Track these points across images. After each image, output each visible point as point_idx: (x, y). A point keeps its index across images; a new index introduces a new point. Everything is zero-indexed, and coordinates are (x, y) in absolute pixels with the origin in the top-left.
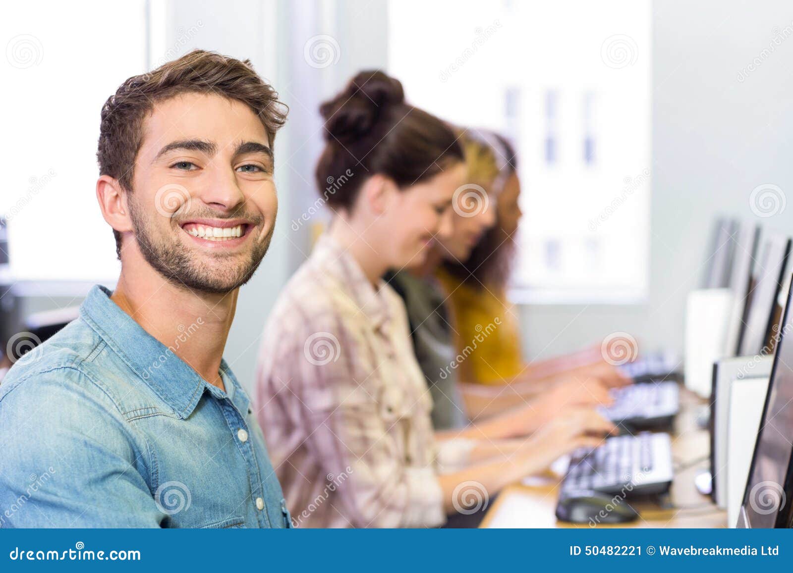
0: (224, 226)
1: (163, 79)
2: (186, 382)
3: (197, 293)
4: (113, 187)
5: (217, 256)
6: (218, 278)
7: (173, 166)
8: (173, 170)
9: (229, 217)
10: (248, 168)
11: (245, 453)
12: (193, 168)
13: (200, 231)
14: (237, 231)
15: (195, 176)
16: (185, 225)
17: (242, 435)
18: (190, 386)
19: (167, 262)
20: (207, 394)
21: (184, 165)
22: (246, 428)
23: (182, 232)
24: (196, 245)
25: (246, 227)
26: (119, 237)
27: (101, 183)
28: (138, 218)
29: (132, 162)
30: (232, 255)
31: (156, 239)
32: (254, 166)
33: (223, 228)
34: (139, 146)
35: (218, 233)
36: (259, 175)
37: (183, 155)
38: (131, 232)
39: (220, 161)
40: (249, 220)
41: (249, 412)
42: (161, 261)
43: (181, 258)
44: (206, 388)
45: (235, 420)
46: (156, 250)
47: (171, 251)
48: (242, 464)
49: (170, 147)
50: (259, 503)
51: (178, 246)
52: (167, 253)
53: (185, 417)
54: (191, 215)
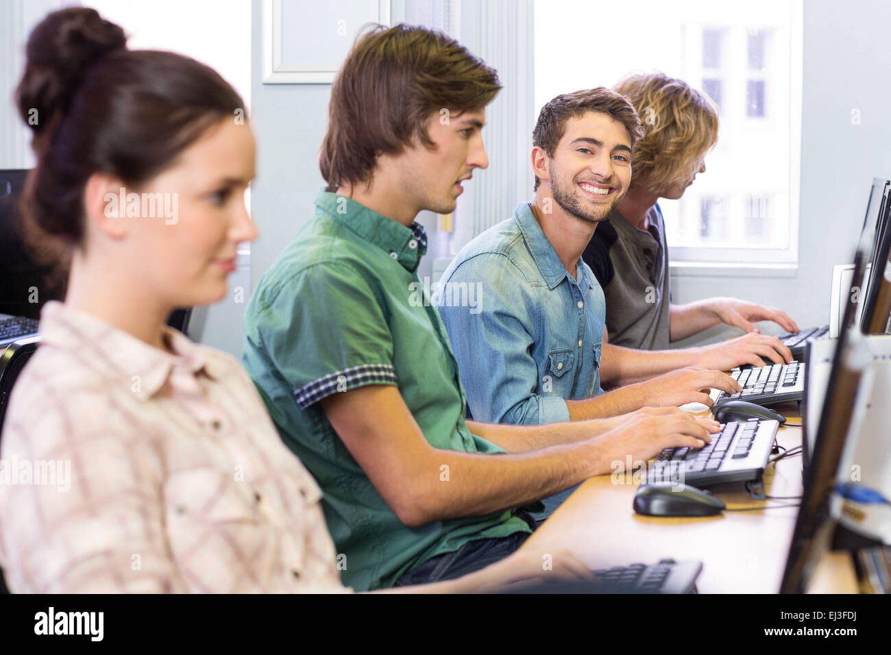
0: (600, 187)
1: (581, 101)
2: (557, 270)
3: (578, 220)
4: (541, 154)
5: (594, 203)
6: (592, 214)
7: (578, 150)
8: (578, 152)
9: (604, 183)
10: (619, 158)
11: (580, 314)
12: (589, 152)
13: (587, 188)
14: (606, 191)
15: (589, 157)
16: (579, 184)
17: (580, 305)
18: (558, 272)
19: (566, 201)
20: (566, 279)
21: (584, 151)
22: (583, 301)
23: (578, 188)
24: (585, 195)
25: (611, 190)
26: (538, 181)
27: (535, 150)
28: (554, 174)
29: (556, 144)
30: (601, 203)
31: (562, 189)
32: (621, 157)
33: (599, 188)
34: (563, 135)
35: (596, 190)
36: (624, 163)
37: (585, 145)
38: (547, 180)
39: (604, 154)
40: (614, 186)
41: (590, 288)
42: (563, 200)
43: (574, 201)
44: (566, 277)
45: (578, 295)
46: (561, 194)
47: (569, 196)
48: (576, 321)
49: (579, 140)
50: (580, 342)
51: (574, 194)
52: (567, 197)
53: (551, 288)
54: (584, 178)
